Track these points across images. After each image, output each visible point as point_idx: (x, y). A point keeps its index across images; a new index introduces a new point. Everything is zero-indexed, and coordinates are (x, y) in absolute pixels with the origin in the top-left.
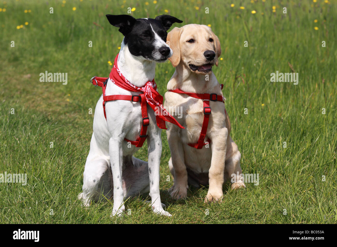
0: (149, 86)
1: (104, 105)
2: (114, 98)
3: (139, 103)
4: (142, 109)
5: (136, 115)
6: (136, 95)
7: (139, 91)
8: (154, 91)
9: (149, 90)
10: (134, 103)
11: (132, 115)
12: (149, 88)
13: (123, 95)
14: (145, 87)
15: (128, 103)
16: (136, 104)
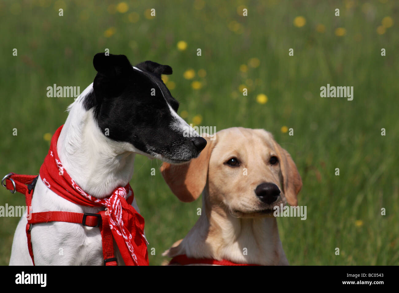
0: (118, 195)
1: (28, 232)
2: (48, 217)
3: (98, 229)
4: (103, 240)
5: (94, 252)
6: (92, 213)
7: (98, 205)
8: (127, 206)
9: (117, 203)
10: (89, 228)
11: (84, 253)
12: (118, 201)
13: (66, 213)
14: (111, 197)
15: (76, 227)
16: (92, 230)
